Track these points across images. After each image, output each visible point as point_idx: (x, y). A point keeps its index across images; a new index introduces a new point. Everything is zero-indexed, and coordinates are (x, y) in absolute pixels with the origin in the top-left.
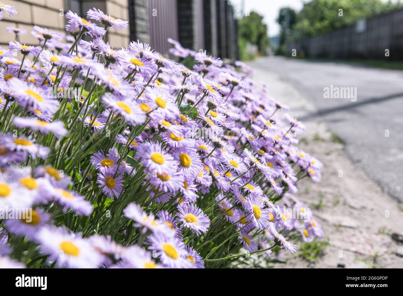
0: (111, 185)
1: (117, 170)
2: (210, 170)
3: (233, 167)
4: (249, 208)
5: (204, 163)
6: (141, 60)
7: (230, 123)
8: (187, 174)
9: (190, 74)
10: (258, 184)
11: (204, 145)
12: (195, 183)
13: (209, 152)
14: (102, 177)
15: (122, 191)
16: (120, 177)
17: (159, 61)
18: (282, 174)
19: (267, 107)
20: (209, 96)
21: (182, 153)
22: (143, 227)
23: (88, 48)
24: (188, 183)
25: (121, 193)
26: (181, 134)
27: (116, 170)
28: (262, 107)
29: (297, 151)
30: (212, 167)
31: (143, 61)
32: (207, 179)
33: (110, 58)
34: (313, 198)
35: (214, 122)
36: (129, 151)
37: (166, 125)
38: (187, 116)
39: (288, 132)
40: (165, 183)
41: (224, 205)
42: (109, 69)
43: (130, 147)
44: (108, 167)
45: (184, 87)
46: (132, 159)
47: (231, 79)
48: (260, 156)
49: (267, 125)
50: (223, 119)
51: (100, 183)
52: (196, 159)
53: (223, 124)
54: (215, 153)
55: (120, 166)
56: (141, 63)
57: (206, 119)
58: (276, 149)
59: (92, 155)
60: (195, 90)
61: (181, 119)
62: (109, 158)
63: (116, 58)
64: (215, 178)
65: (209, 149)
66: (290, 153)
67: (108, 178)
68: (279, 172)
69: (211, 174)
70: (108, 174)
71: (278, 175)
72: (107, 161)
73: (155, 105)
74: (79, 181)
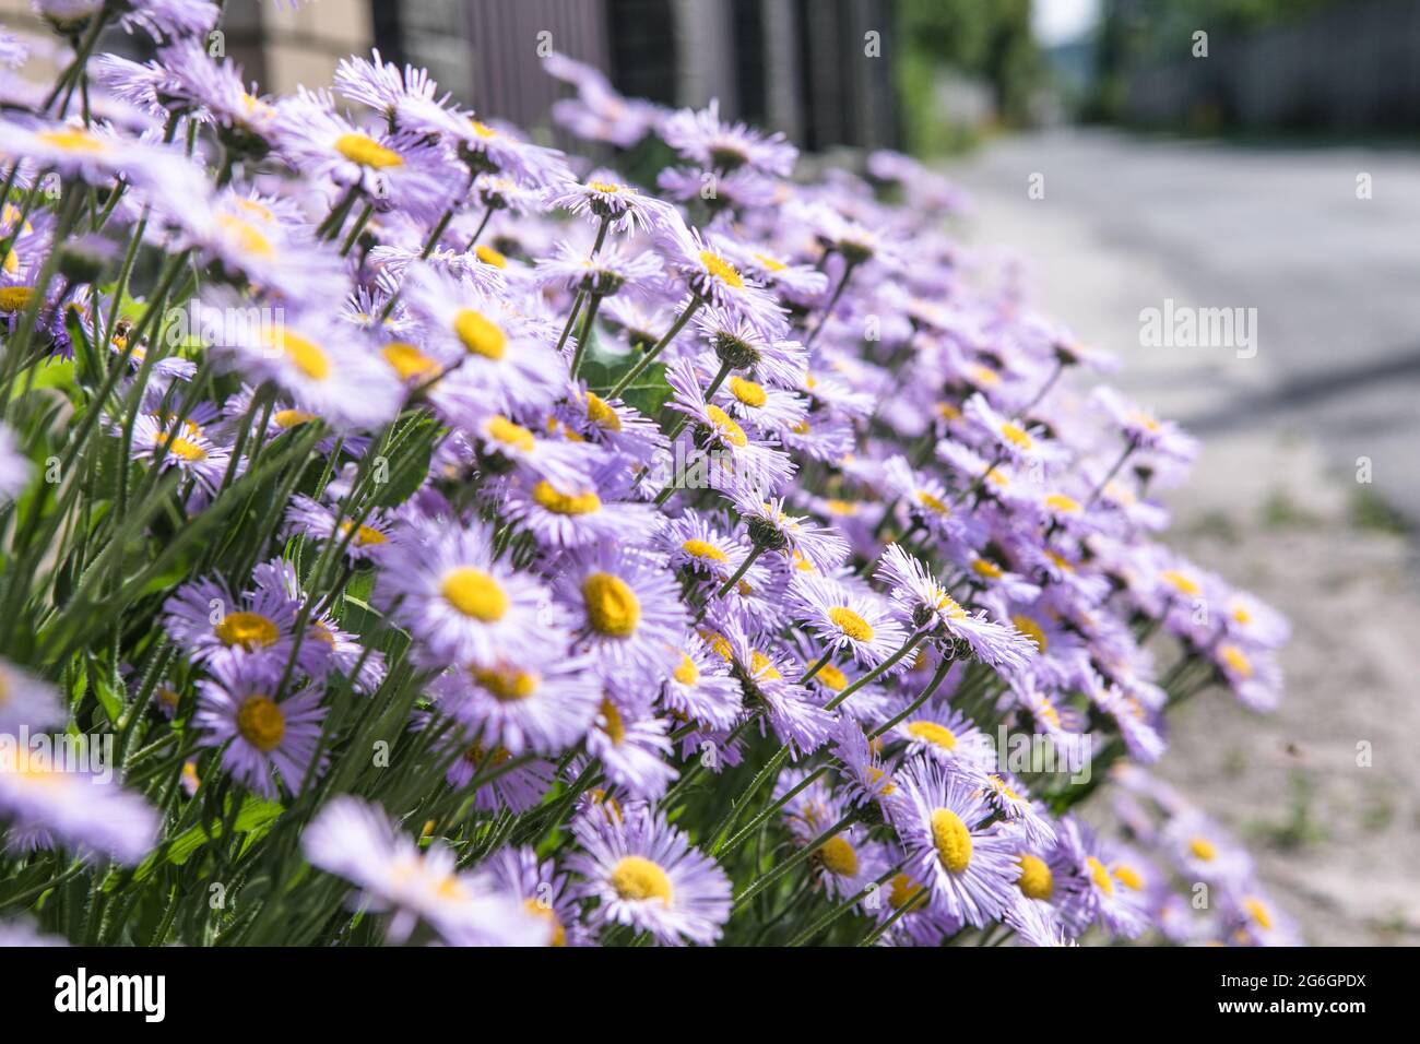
0: (265, 732)
1: (293, 660)
2: (733, 654)
3: (845, 638)
4: (911, 822)
5: (707, 622)
6: (391, 143)
7: (829, 436)
8: (618, 668)
9: (629, 205)
10: (970, 721)
11: (708, 538)
12: (660, 709)
13: (731, 572)
14: (219, 696)
15: (315, 761)
16: (309, 696)
17: (471, 146)
18: (1088, 672)
19: (1016, 362)
20: (715, 302)
21: (594, 571)
22: (394, 908)
23: (141, 90)
24: (627, 712)
25: (311, 772)
26: (586, 479)
27: (285, 661)
28: (992, 360)
29: (1160, 566)
30: (743, 639)
31: (402, 148)
32: (717, 694)
33: (240, 137)
34: (1261, 797)
35: (750, 429)
36: (347, 574)
37: (509, 441)
38: (619, 401)
39: (1113, 473)
40: (511, 710)
41: (814, 825)
42: (254, 196)
43: (353, 552)
44: (248, 650)
45: (598, 265)
46: (369, 612)
47: (838, 231)
48: (980, 587)
49: (1008, 443)
50: (792, 415)
51: (210, 725)
52: (659, 598)
53: (798, 441)
54: (762, 577)
55: (306, 645)
56: (388, 156)
57: (708, 413)
58: (1059, 556)
59: (173, 593)
60: (649, 279)
61: (586, 413)
62: (257, 606)
63: (272, 135)
64: (755, 688)
65: (733, 555)
66: (1130, 574)
67: (249, 701)
68: (1071, 664)
69: (738, 671)
70: (245, 684)
71: (1066, 675)
72: (246, 625)
73: (452, 348)
74: (116, 722)
